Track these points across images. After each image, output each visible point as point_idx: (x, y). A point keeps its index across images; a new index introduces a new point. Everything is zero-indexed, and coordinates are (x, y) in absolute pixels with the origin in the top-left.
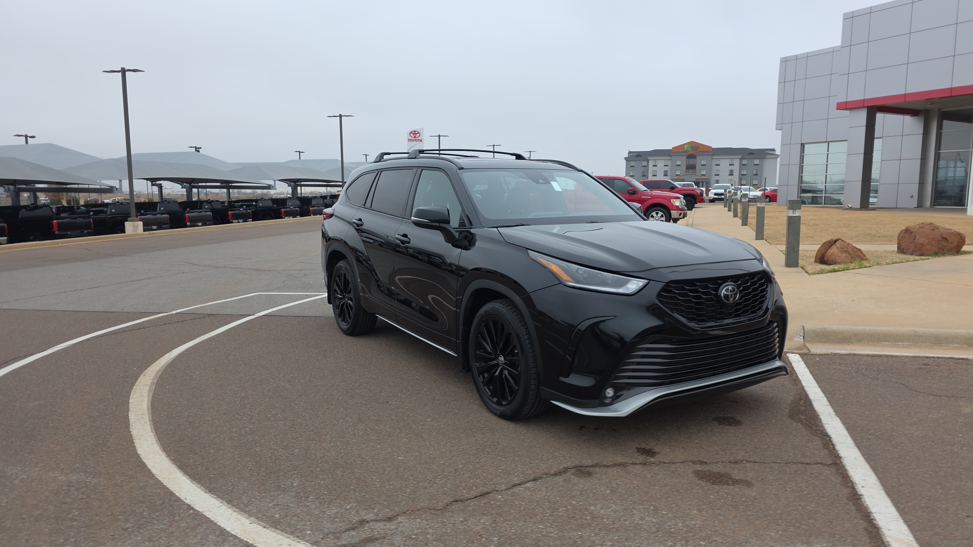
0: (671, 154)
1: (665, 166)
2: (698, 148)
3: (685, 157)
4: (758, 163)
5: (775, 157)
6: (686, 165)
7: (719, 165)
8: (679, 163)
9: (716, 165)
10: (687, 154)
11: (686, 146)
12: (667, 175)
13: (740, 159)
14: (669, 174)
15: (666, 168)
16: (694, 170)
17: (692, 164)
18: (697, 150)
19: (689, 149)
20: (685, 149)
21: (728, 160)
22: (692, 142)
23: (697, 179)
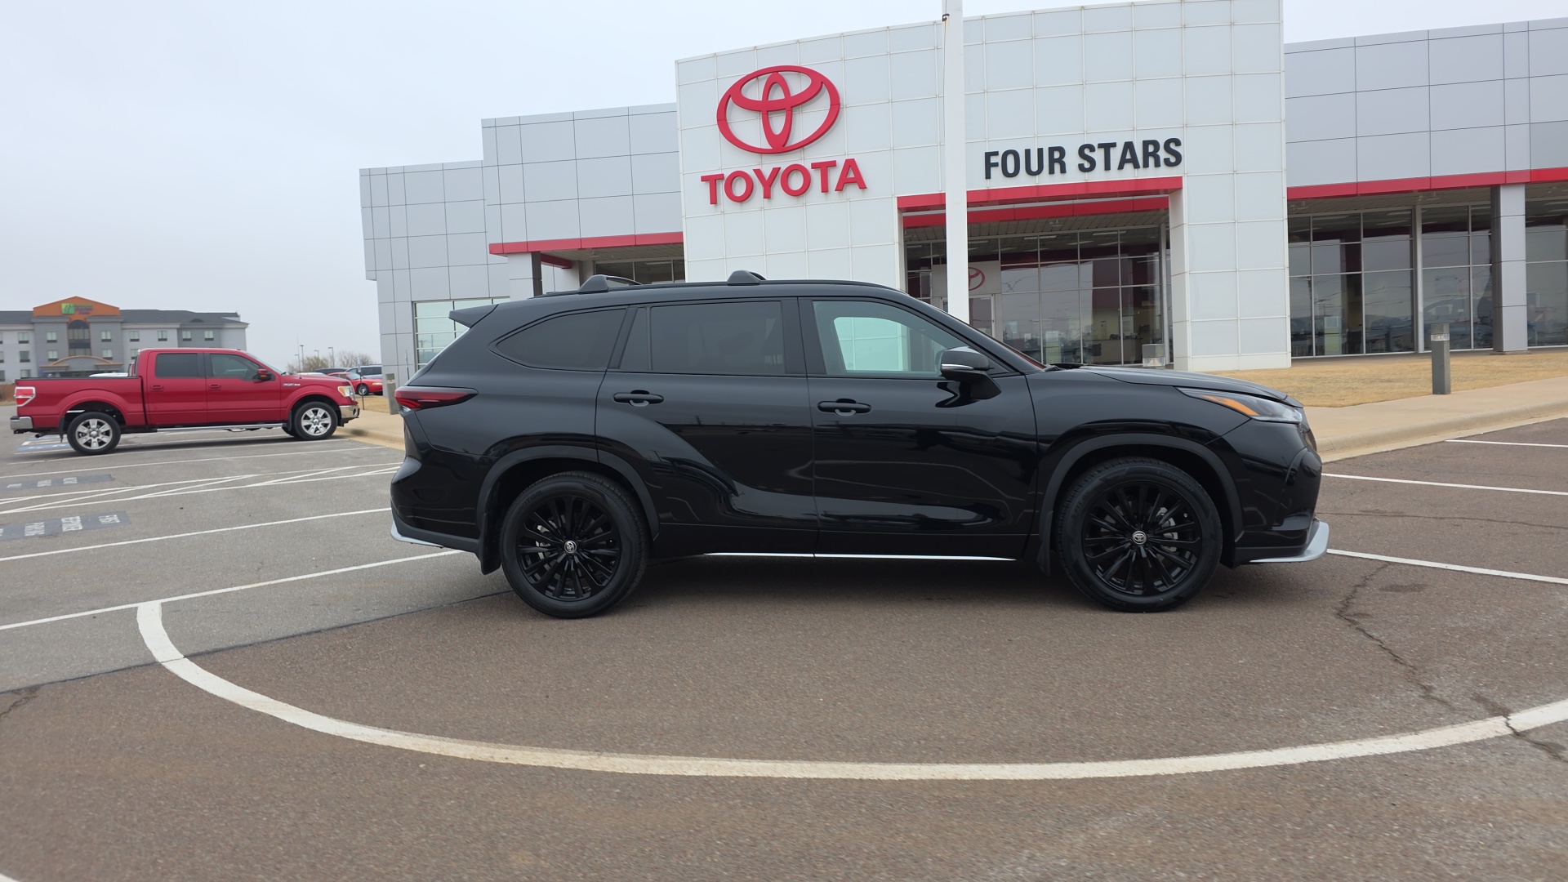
0: (33, 321)
1: (21, 342)
2: (90, 309)
3: (65, 327)
4: (211, 337)
5: (240, 326)
6: (69, 340)
7: (138, 340)
8: (52, 336)
9: (132, 340)
10: (68, 320)
11: (64, 306)
12: (28, 361)
13: (178, 329)
14: (31, 357)
15: (24, 347)
16: (88, 350)
17: (81, 338)
18: (88, 313)
19: (72, 311)
20: (63, 312)
21: (155, 332)
22: (76, 298)
23: (97, 366)
